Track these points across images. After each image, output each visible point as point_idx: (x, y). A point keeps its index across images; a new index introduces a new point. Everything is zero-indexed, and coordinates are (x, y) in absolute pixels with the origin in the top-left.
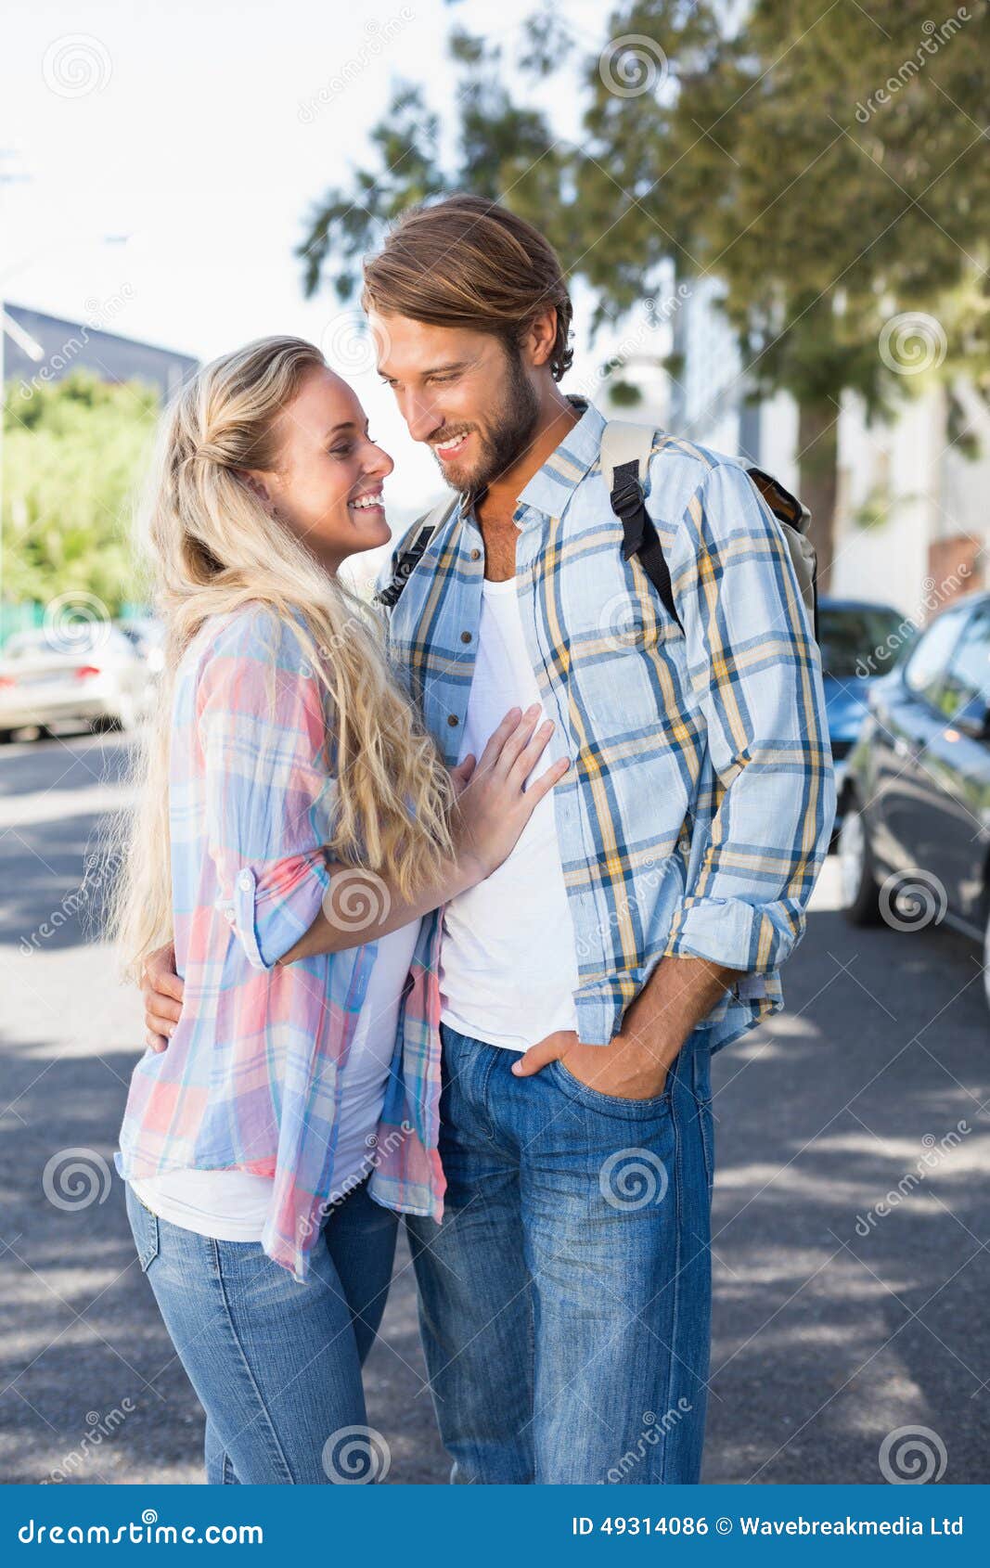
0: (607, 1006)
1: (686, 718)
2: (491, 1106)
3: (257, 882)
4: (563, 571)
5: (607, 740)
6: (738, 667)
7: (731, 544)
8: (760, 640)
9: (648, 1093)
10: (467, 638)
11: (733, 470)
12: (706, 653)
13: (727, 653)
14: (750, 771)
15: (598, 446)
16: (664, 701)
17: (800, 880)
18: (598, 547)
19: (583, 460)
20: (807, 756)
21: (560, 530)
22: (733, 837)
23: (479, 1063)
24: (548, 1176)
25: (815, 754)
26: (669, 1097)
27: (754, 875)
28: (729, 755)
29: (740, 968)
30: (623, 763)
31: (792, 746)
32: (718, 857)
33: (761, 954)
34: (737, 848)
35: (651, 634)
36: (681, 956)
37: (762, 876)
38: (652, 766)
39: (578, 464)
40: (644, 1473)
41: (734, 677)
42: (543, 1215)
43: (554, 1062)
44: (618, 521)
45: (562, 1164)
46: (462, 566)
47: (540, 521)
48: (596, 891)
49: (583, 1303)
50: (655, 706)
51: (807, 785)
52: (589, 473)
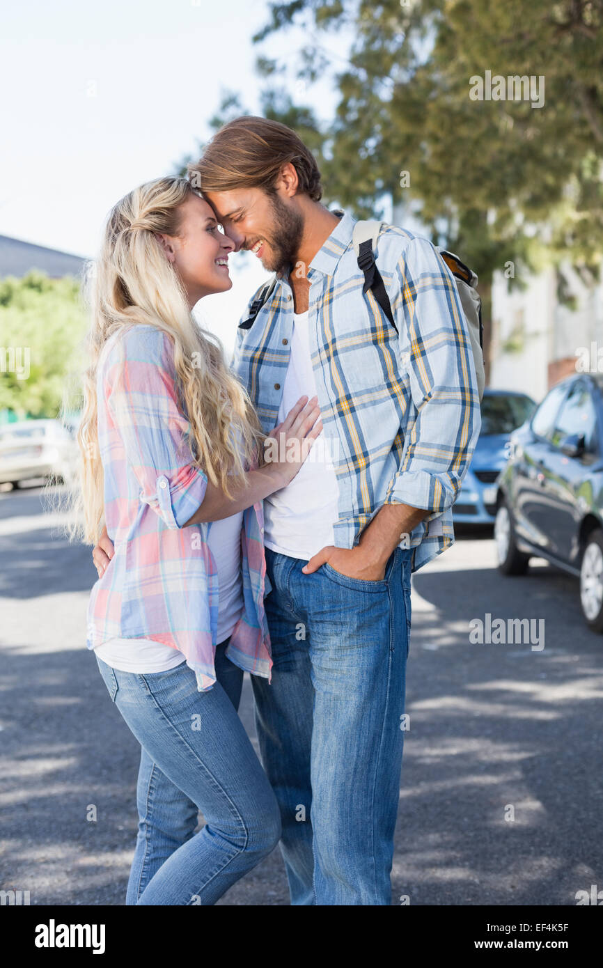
0: (350, 529)
1: (399, 381)
2: (291, 589)
3: (170, 481)
4: (334, 303)
5: (356, 393)
6: (426, 348)
7: (421, 281)
8: (436, 332)
9: (375, 578)
10: (285, 342)
11: (423, 241)
12: (409, 341)
13: (419, 340)
14: (431, 403)
15: (351, 234)
16: (387, 372)
17: (459, 463)
18: (351, 288)
19: (344, 243)
20: (464, 396)
21: (332, 281)
22: (422, 439)
23: (285, 568)
24: (320, 625)
25: (468, 395)
26: (387, 582)
27: (433, 459)
28: (422, 396)
29: (424, 509)
30: (364, 406)
31: (454, 390)
32: (414, 450)
33: (435, 501)
34: (424, 445)
35: (380, 334)
36: (393, 503)
37: (437, 460)
38: (380, 407)
39: (341, 245)
40: (365, 788)
41: (423, 353)
42: (319, 649)
43: (325, 564)
44: (361, 273)
45: (327, 618)
46: (283, 305)
47: (322, 277)
48: (352, 476)
49: (335, 691)
50: (383, 374)
51: (463, 411)
52: (347, 249)
